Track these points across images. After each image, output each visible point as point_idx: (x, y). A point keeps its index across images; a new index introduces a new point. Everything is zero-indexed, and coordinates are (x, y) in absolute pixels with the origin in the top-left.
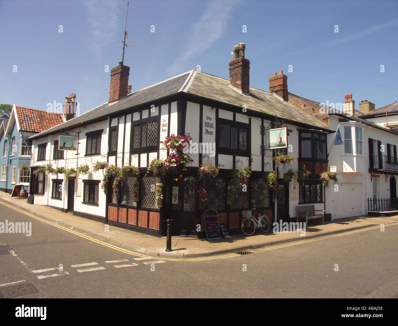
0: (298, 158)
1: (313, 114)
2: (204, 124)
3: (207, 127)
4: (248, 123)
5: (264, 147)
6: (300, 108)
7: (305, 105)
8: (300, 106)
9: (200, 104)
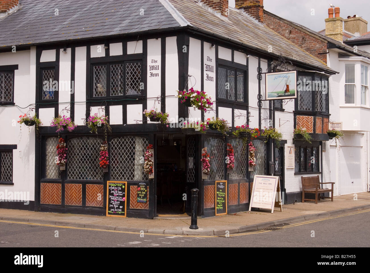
0: (294, 110)
1: (303, 46)
2: (205, 66)
3: (208, 71)
4: (246, 65)
5: (261, 97)
6: (283, 35)
7: (290, 32)
8: (283, 33)
9: (201, 41)
